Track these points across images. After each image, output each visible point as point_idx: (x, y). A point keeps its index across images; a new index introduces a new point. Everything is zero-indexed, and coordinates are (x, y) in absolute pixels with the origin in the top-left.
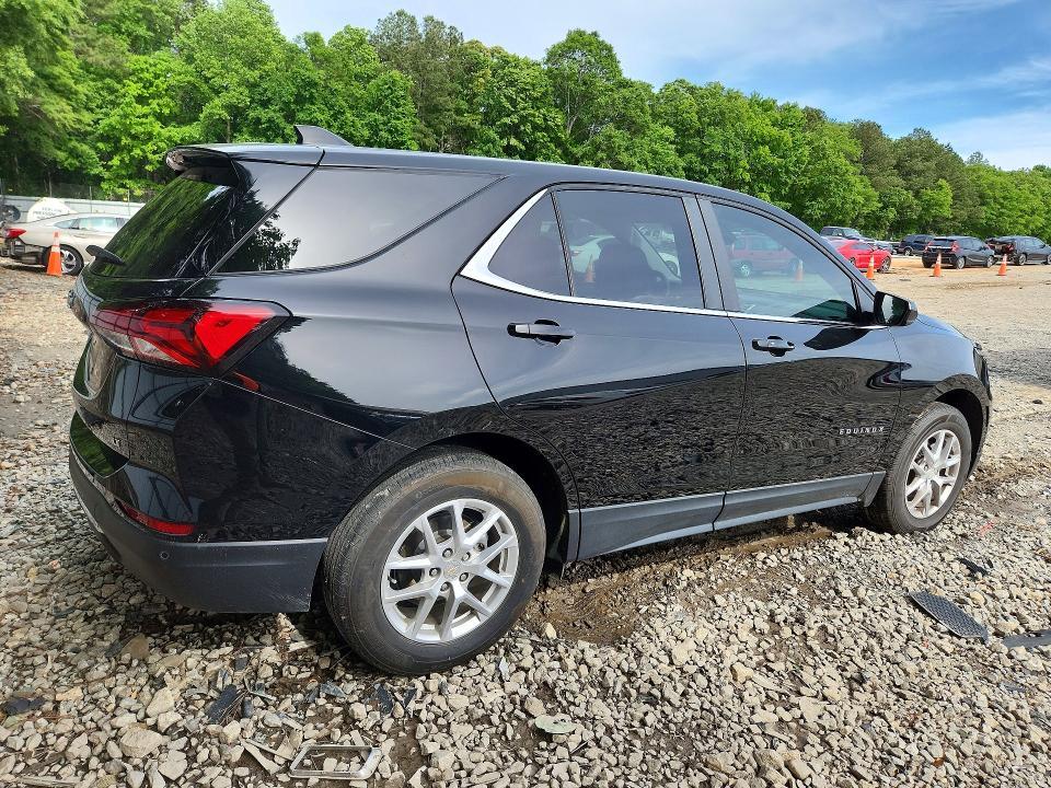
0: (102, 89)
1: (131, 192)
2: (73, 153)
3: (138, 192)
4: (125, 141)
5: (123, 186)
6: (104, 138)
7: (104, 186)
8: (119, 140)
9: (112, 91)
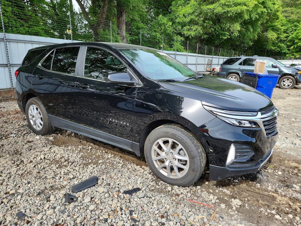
0: (293, 26)
1: (295, 57)
2: (279, 47)
3: (297, 57)
4: (296, 41)
5: (293, 55)
6: (290, 41)
7: (287, 55)
8: (294, 41)
9: (296, 26)
